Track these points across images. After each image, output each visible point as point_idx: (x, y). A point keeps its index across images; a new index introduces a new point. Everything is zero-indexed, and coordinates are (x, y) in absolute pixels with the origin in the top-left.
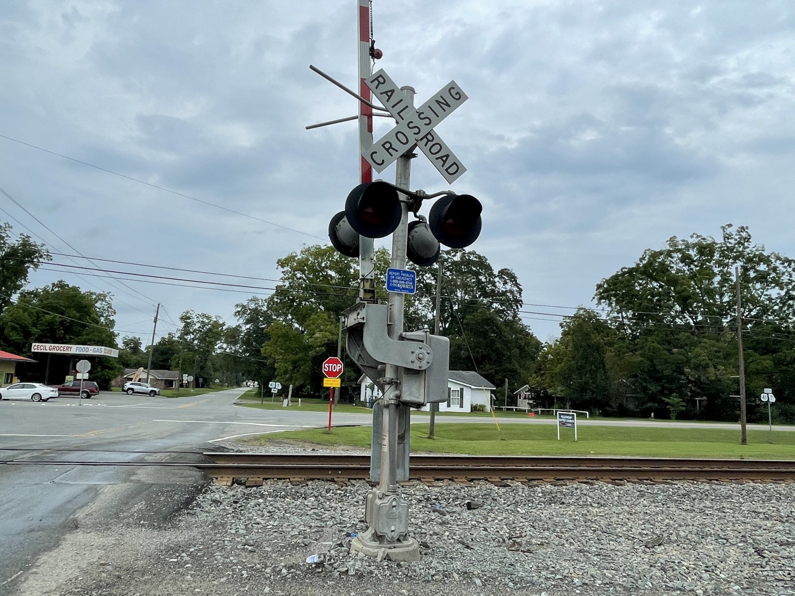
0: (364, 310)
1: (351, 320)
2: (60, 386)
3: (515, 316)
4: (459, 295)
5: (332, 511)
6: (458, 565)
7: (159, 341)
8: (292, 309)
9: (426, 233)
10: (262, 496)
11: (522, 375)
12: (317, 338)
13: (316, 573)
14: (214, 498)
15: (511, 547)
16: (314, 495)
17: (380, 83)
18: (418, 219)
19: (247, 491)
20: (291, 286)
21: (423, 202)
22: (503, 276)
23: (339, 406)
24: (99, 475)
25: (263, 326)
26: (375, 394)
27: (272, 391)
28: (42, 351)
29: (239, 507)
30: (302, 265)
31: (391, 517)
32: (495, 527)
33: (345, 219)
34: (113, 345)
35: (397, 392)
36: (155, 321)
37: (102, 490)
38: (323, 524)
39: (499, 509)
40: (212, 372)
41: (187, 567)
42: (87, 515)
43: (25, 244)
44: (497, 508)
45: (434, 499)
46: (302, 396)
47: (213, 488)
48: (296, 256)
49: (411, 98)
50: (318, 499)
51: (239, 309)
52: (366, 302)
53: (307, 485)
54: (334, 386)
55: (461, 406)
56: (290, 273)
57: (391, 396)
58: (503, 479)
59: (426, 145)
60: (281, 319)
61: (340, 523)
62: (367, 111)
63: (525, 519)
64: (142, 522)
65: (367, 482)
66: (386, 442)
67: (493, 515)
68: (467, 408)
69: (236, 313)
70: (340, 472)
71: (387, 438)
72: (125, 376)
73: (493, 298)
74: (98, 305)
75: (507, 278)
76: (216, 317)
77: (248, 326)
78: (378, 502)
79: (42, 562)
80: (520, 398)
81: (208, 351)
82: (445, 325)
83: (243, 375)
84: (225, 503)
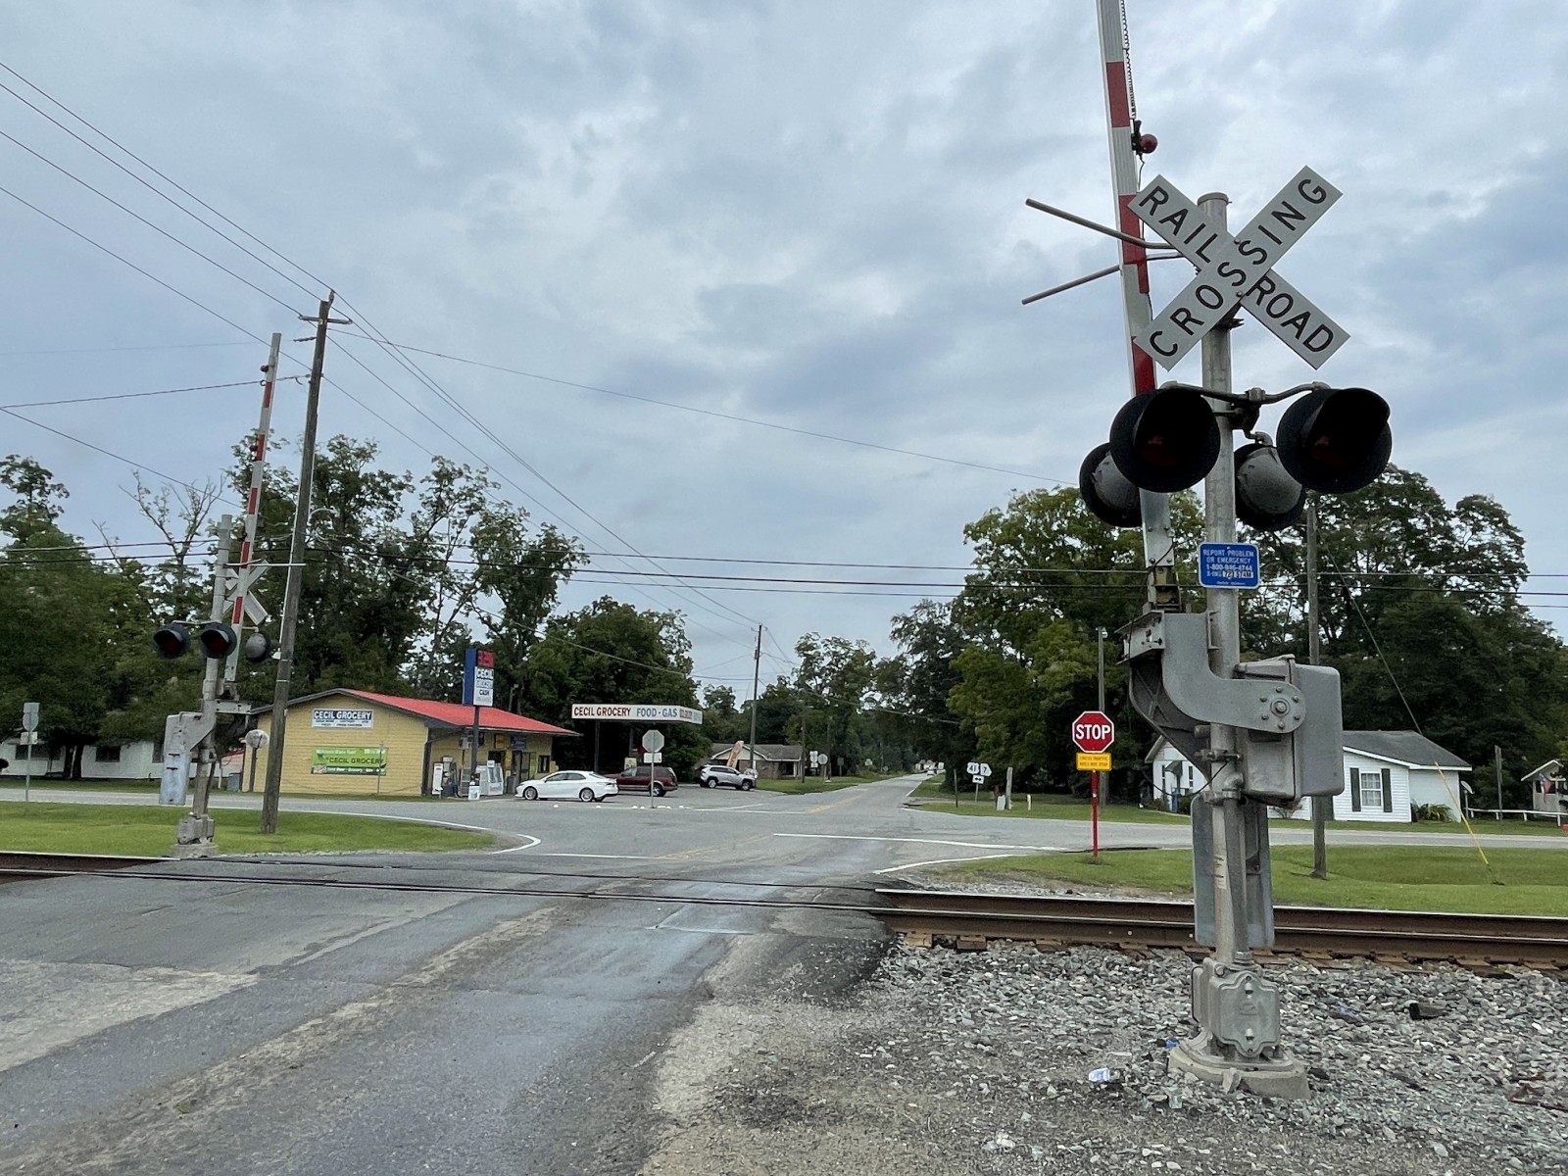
0: (1160, 626)
1: (1136, 645)
2: (619, 776)
3: (1509, 599)
4: (1362, 563)
5: (1123, 1002)
6: (1395, 1114)
7: (764, 692)
8: (1001, 618)
9: (1271, 466)
10: (989, 968)
11: (1539, 736)
12: (1054, 674)
13: (1109, 1099)
14: (909, 965)
15: (1517, 1096)
16: (1085, 973)
17: (1157, 202)
18: (1253, 441)
19: (962, 958)
20: (995, 575)
21: (1260, 409)
22: (1471, 513)
23: (1109, 810)
24: (722, 919)
25: (946, 656)
26: (1185, 783)
27: (974, 781)
28: (588, 717)
29: (954, 983)
30: (1012, 533)
31: (1244, 1013)
32: (1477, 1056)
33: (1109, 458)
34: (691, 703)
35: (1238, 777)
36: (757, 658)
37: (733, 942)
38: (1112, 1022)
39: (1487, 1022)
40: (858, 746)
41: (889, 1069)
42: (722, 979)
43: (550, 539)
44: (1481, 1019)
45: (1335, 994)
46: (1034, 790)
47: (905, 949)
48: (1001, 515)
49: (1221, 214)
50: (1093, 981)
51: (900, 626)
52: (1163, 612)
53: (1069, 954)
54: (1098, 767)
55: (1388, 808)
56: (991, 549)
57: (1226, 784)
58: (1494, 963)
59: (1259, 302)
60: (980, 640)
61: (1142, 1023)
62: (1136, 255)
63: (1553, 1046)
64: (805, 995)
65: (1187, 953)
66: (1223, 870)
67: (1472, 1034)
68: (1402, 813)
69: (894, 633)
70: (1130, 933)
71: (1224, 863)
72: (714, 757)
73: (1447, 563)
74: (663, 633)
75: (1481, 517)
76: (858, 643)
77: (918, 657)
78: (1216, 982)
79: (676, 1041)
80: (1539, 790)
81: (849, 707)
82: (1334, 631)
83: (915, 751)
84: (929, 974)
